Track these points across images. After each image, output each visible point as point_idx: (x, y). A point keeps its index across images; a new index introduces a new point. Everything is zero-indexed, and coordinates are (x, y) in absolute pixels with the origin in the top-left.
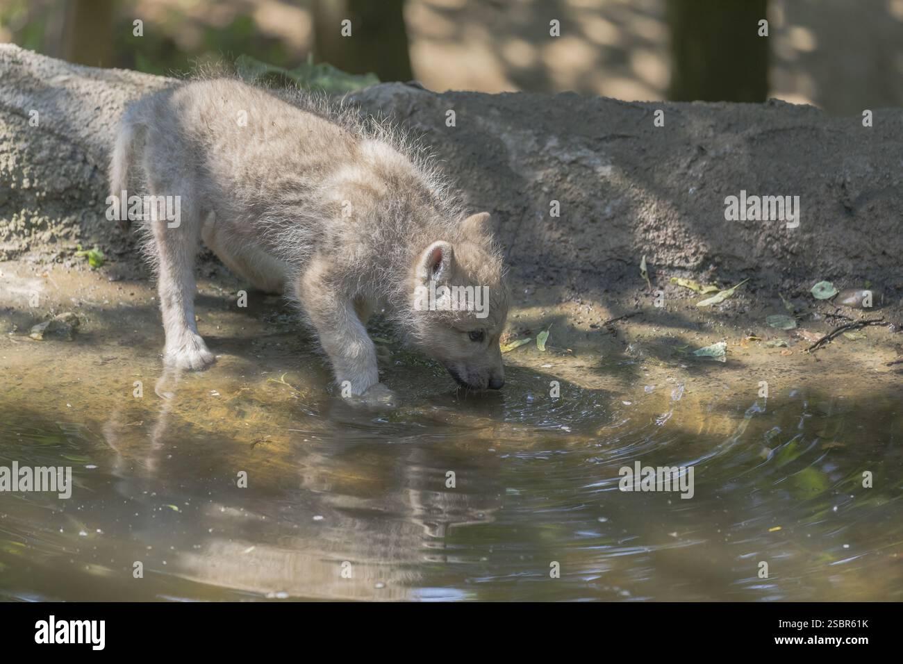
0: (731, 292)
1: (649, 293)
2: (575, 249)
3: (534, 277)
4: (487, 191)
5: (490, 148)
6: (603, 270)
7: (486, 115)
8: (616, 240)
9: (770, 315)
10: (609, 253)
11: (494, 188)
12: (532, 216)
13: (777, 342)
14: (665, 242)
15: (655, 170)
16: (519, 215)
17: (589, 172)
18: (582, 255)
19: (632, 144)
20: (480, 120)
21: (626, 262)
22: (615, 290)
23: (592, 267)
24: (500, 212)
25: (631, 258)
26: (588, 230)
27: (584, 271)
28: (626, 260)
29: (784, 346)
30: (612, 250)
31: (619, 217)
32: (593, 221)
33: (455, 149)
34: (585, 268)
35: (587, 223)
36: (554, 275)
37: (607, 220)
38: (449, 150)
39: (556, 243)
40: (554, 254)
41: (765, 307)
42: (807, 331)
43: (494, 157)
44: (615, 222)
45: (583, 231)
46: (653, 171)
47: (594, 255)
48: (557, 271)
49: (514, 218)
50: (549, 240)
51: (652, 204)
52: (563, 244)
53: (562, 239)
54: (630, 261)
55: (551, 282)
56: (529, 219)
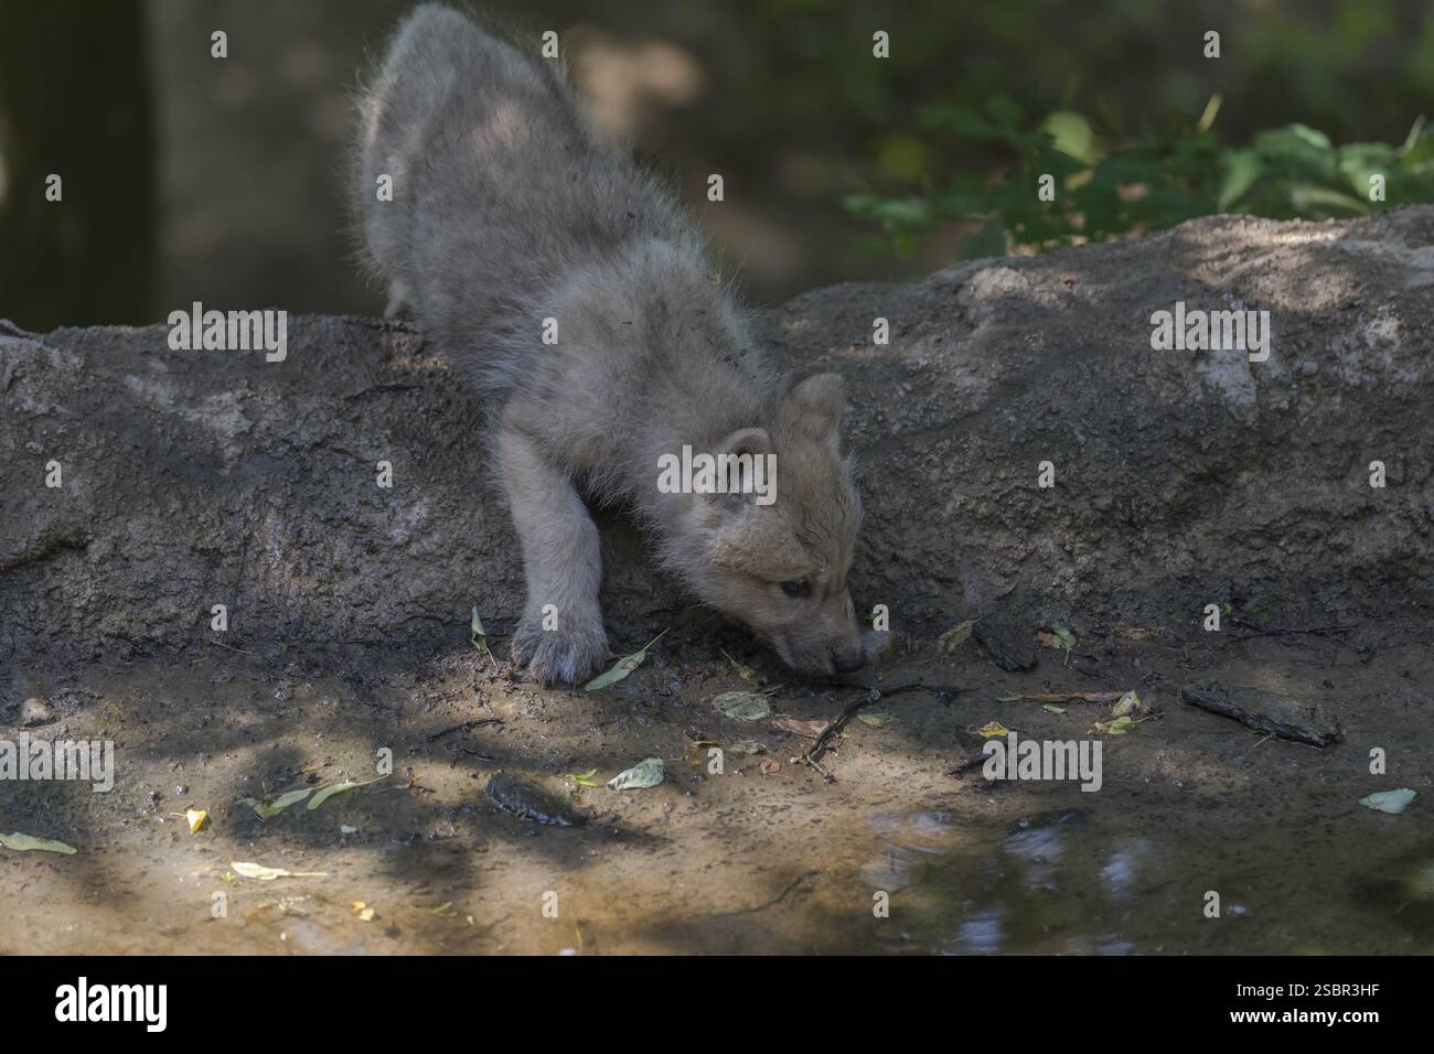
0: (640, 657)
1: (495, 674)
2: (346, 607)
3: (285, 666)
4: (173, 514)
5: (164, 433)
6: (402, 638)
7: (144, 372)
8: (418, 582)
9: (716, 694)
10: (409, 608)
11: (184, 509)
12: (260, 553)
13: (748, 746)
14: (507, 577)
15: (465, 446)
16: (236, 553)
17: (350, 460)
18: (362, 615)
19: (414, 402)
20: (134, 383)
21: (441, 620)
22: (434, 675)
23: (380, 636)
24: (203, 552)
25: (449, 613)
26: (365, 569)
27: (369, 645)
28: (440, 616)
29: (761, 752)
30: (415, 602)
31: (418, 541)
32: (373, 550)
33: (102, 441)
34: (370, 637)
35: (360, 556)
36: (319, 658)
37: (397, 547)
38: (92, 444)
39: (310, 598)
40: (311, 618)
41: (706, 678)
42: (792, 718)
43: (173, 449)
44: (413, 550)
45: (356, 571)
46: (462, 448)
47: (383, 612)
48: (323, 650)
49: (230, 560)
50: (299, 595)
51: (474, 511)
52: (324, 598)
53: (320, 590)
54: (449, 619)
55: (317, 673)
56: (257, 559)
